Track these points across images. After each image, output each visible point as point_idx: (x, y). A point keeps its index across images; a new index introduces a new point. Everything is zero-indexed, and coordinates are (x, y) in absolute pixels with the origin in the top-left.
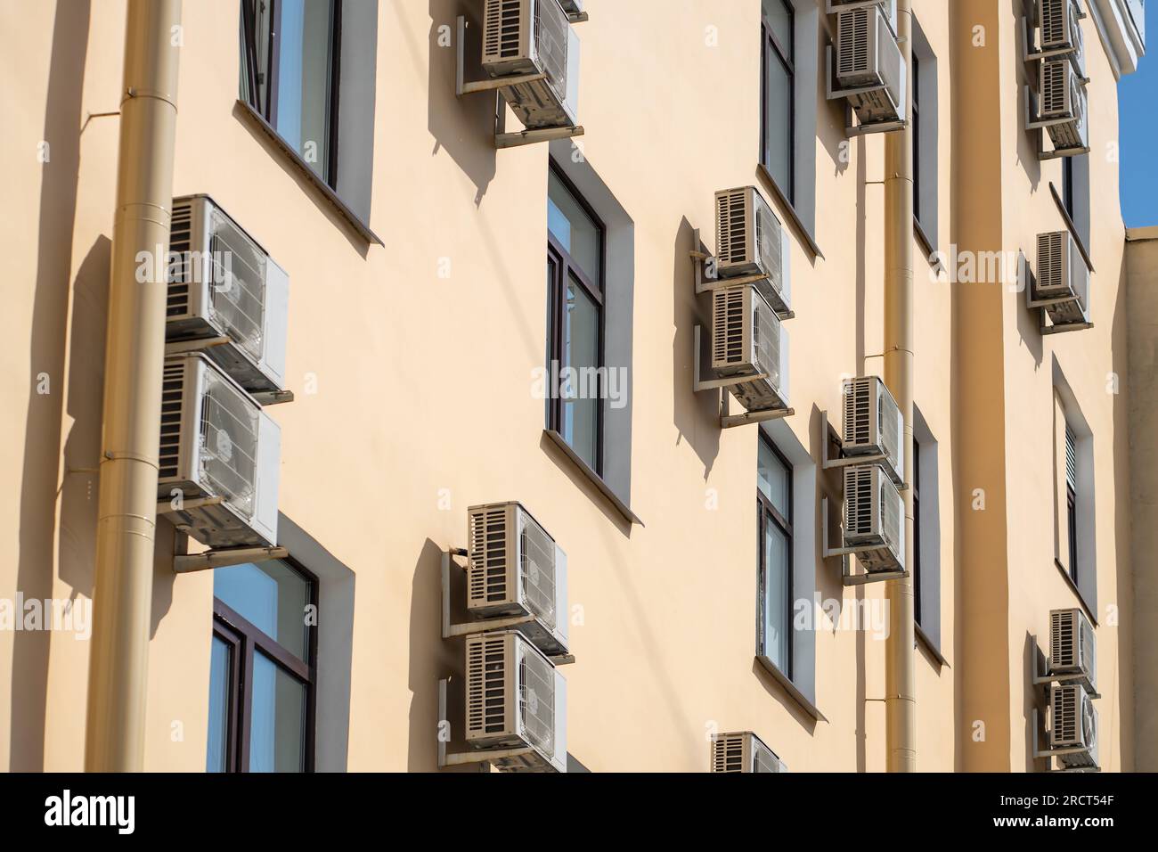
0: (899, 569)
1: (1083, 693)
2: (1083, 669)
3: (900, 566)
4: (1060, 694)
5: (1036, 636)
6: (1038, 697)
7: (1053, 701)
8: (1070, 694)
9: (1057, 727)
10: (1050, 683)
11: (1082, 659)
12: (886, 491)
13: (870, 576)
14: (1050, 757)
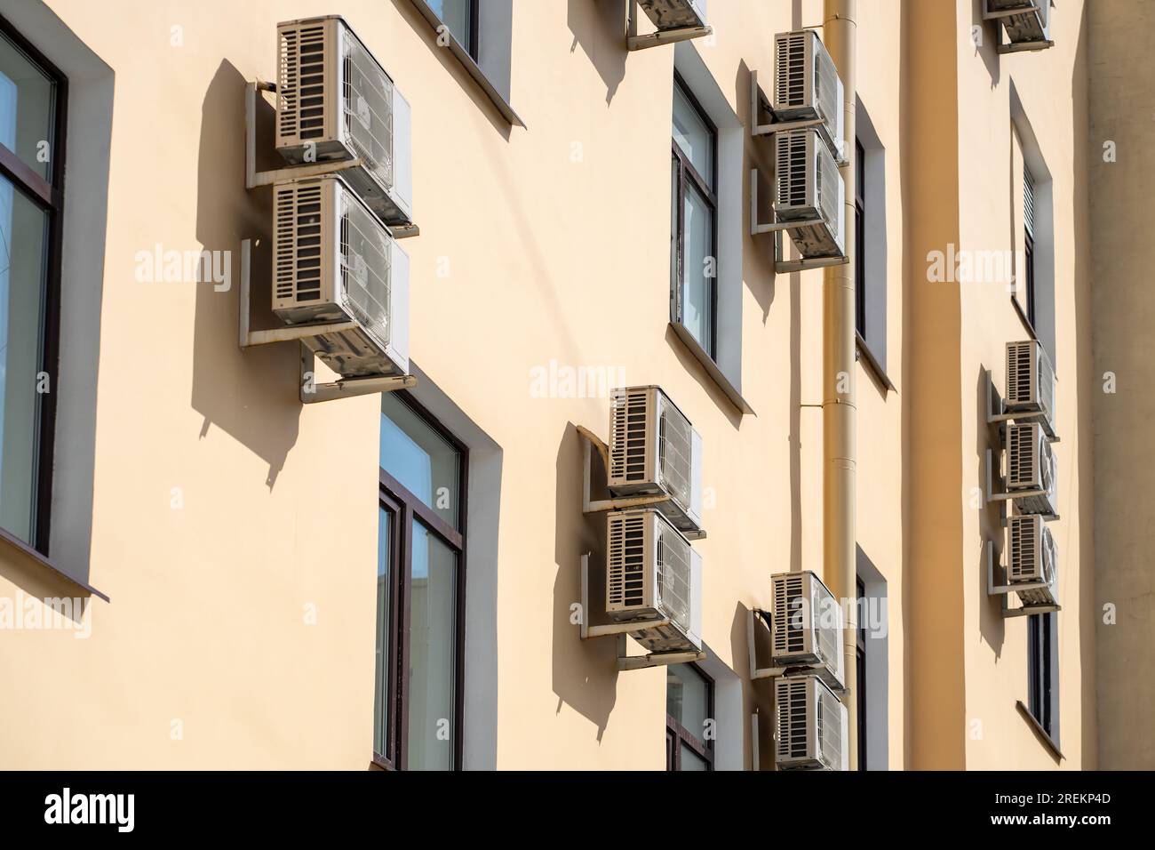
0: (838, 254)
1: (1041, 433)
2: (1041, 407)
3: (838, 250)
4: (1016, 432)
5: (990, 371)
6: (993, 438)
7: (1009, 445)
8: (1027, 433)
9: (1012, 473)
10: (1005, 421)
11: (1041, 396)
12: (823, 160)
13: (806, 261)
14: (1005, 501)
